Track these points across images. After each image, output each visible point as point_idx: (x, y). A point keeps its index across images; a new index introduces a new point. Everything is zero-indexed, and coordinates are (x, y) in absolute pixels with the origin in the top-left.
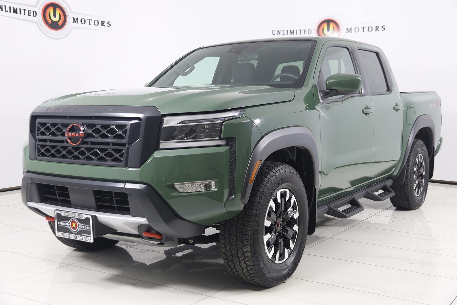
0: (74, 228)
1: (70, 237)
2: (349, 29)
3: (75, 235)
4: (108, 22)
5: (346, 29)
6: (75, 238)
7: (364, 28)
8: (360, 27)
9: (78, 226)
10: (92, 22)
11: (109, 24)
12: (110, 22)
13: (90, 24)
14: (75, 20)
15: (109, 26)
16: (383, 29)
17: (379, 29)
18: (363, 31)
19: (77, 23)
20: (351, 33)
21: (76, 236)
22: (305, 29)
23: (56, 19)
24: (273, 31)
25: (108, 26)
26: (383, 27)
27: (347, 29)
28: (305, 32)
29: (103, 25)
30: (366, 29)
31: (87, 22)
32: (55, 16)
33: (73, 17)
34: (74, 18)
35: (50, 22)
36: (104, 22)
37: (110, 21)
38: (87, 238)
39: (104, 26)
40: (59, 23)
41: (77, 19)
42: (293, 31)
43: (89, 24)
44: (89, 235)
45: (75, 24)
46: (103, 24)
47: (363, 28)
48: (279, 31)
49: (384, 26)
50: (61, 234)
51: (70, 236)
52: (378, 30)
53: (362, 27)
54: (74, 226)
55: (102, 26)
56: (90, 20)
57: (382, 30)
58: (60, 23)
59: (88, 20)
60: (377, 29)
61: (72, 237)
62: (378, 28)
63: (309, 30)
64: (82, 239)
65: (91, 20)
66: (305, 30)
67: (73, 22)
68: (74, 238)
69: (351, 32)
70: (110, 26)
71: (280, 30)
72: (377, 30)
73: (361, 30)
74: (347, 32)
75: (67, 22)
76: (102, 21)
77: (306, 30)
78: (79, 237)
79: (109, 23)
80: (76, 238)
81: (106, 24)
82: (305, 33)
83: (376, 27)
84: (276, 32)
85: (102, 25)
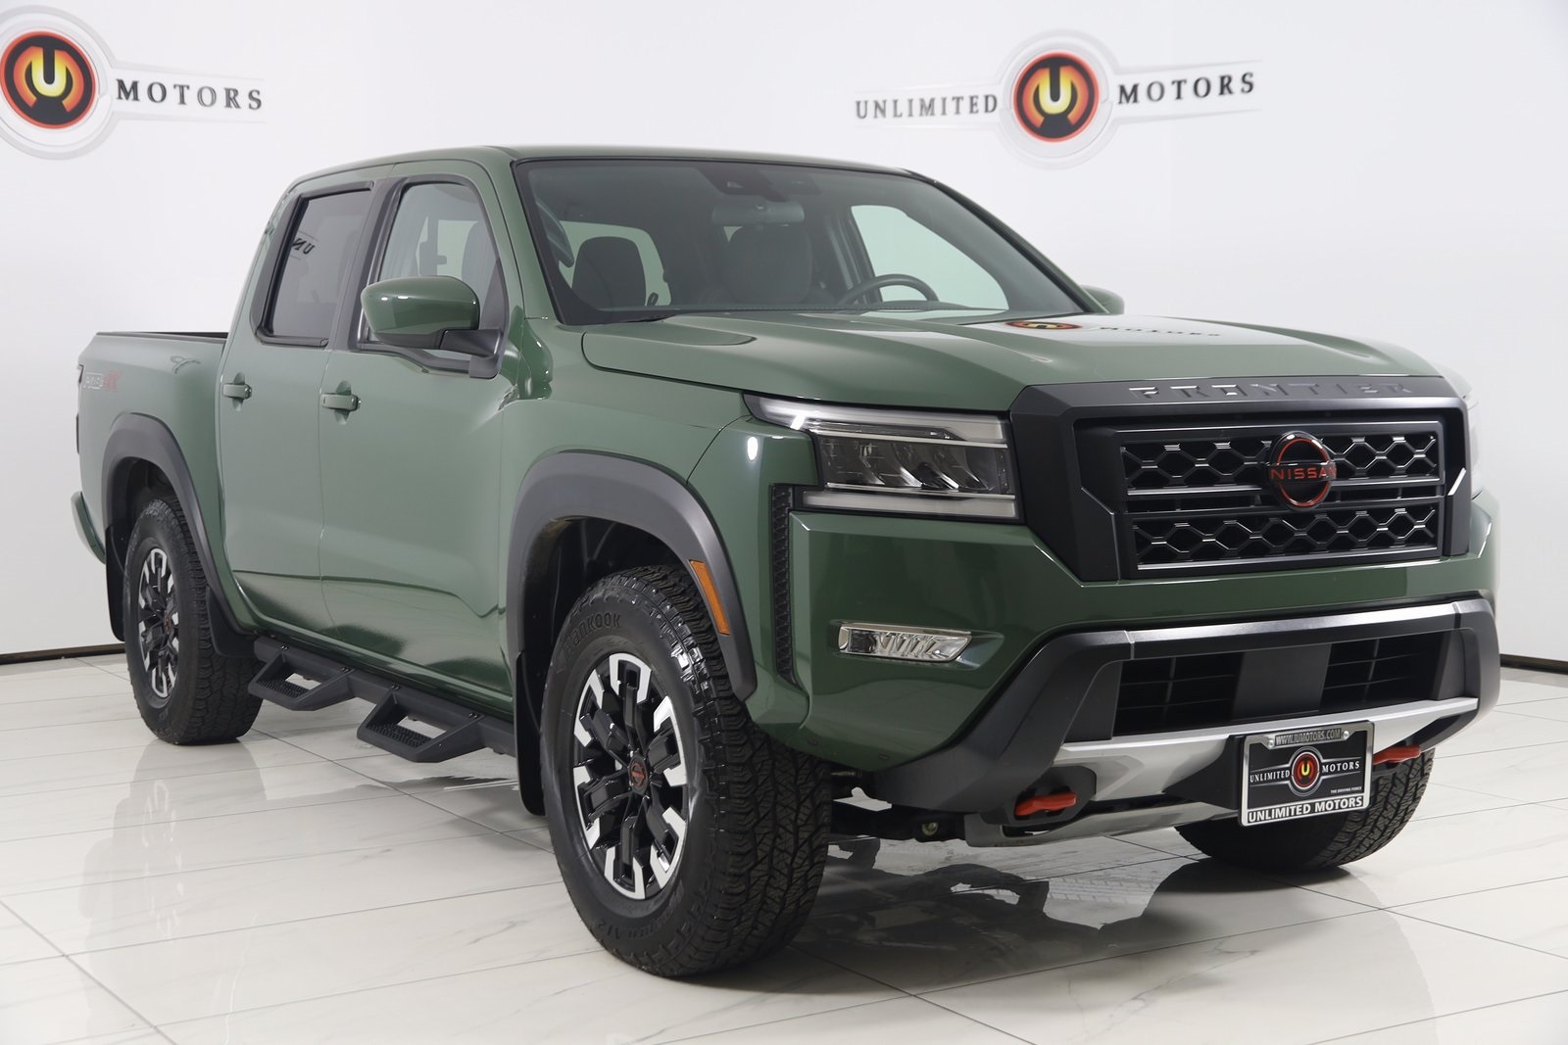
0: (1305, 781)
1: (1293, 814)
2: (1129, 90)
3: (1306, 803)
4: (250, 95)
5: (1118, 91)
6: (1309, 810)
7: (1183, 86)
8: (1167, 79)
9: (1321, 769)
10: (191, 96)
11: (255, 99)
12: (258, 93)
13: (182, 101)
14: (127, 91)
15: (255, 105)
16: (1247, 87)
17: (1231, 85)
18: (1179, 97)
19: (136, 98)
20: (1135, 104)
21: (1313, 805)
22: (972, 94)
23: (54, 90)
24: (858, 103)
25: (250, 107)
26: (1247, 78)
27: (1122, 89)
28: (973, 105)
29: (232, 104)
30: (1187, 89)
31: (173, 95)
32: (49, 78)
33: (120, 78)
34: (121, 84)
35: (31, 99)
36: (236, 92)
37: (257, 89)
38: (1348, 799)
39: (237, 106)
40: (65, 102)
41: (135, 85)
42: (932, 100)
43: (179, 100)
44: (1357, 789)
45: (128, 105)
46: (231, 98)
47: (1176, 85)
48: (881, 105)
49: (1251, 75)
50: (1259, 813)
51: (1290, 810)
52: (1230, 92)
53: (1173, 83)
54: (1304, 774)
55: (229, 109)
56: (182, 87)
57: (1243, 90)
58: (69, 103)
59: (175, 86)
60: (1225, 86)
61: (1298, 813)
62: (1228, 85)
63: (987, 97)
64: (1334, 809)
65: (188, 87)
66: (972, 98)
67: (120, 97)
68: (1306, 814)
69: (1135, 101)
70: (259, 106)
71: (885, 102)
72: (1226, 91)
73: (1171, 91)
74: (1120, 102)
75: (97, 96)
76: (228, 91)
77: (977, 97)
78: (1323, 804)
79: (255, 95)
80: (1313, 811)
81: (243, 99)
82: (975, 109)
83: (1222, 78)
84: (871, 107)
85: (228, 105)
